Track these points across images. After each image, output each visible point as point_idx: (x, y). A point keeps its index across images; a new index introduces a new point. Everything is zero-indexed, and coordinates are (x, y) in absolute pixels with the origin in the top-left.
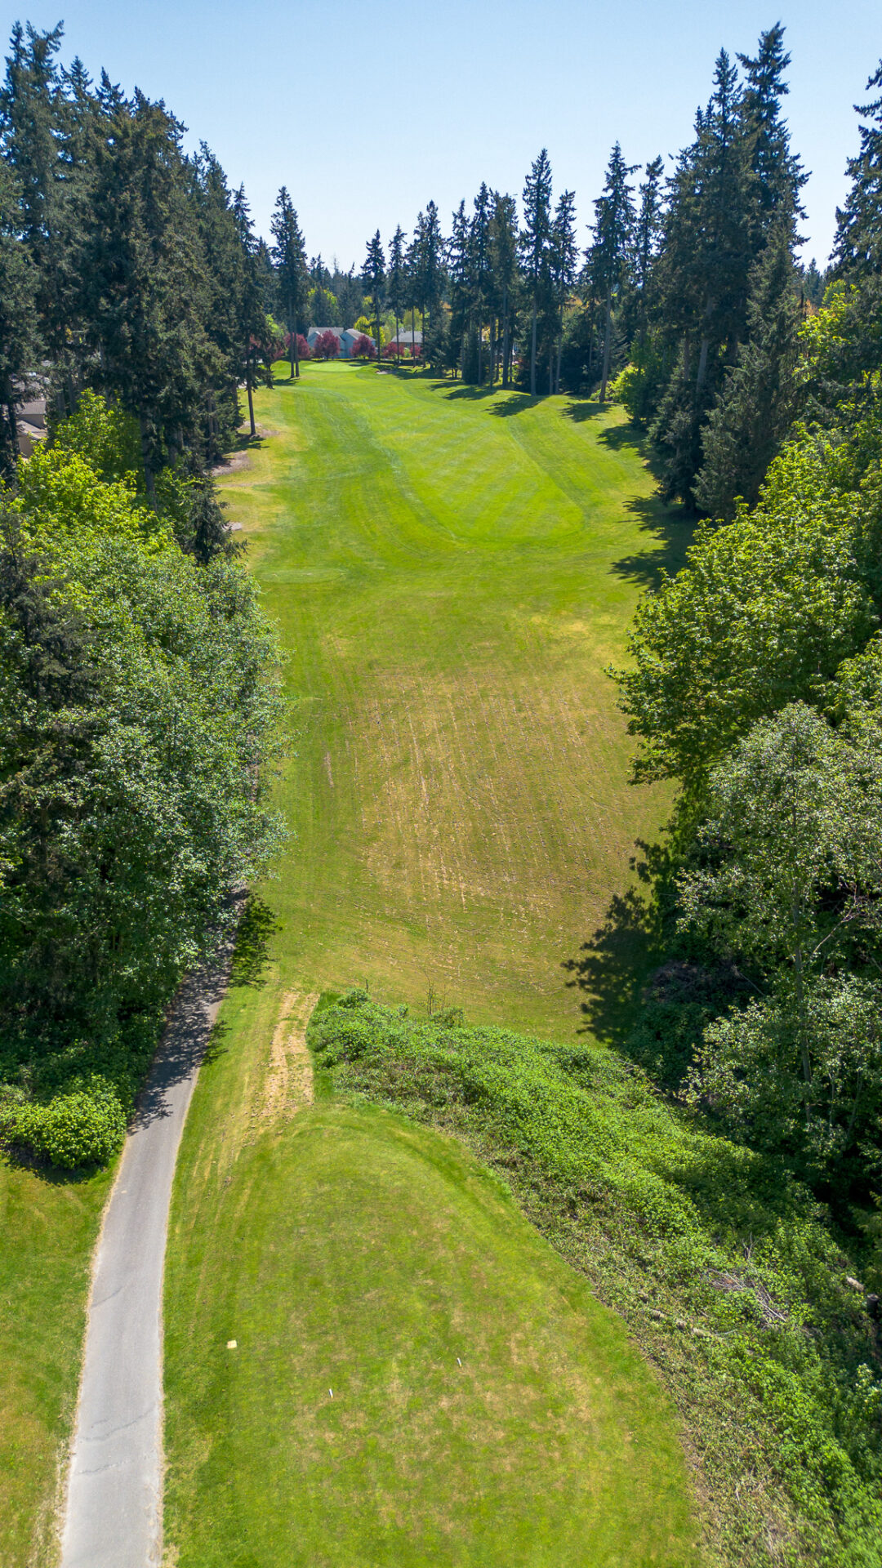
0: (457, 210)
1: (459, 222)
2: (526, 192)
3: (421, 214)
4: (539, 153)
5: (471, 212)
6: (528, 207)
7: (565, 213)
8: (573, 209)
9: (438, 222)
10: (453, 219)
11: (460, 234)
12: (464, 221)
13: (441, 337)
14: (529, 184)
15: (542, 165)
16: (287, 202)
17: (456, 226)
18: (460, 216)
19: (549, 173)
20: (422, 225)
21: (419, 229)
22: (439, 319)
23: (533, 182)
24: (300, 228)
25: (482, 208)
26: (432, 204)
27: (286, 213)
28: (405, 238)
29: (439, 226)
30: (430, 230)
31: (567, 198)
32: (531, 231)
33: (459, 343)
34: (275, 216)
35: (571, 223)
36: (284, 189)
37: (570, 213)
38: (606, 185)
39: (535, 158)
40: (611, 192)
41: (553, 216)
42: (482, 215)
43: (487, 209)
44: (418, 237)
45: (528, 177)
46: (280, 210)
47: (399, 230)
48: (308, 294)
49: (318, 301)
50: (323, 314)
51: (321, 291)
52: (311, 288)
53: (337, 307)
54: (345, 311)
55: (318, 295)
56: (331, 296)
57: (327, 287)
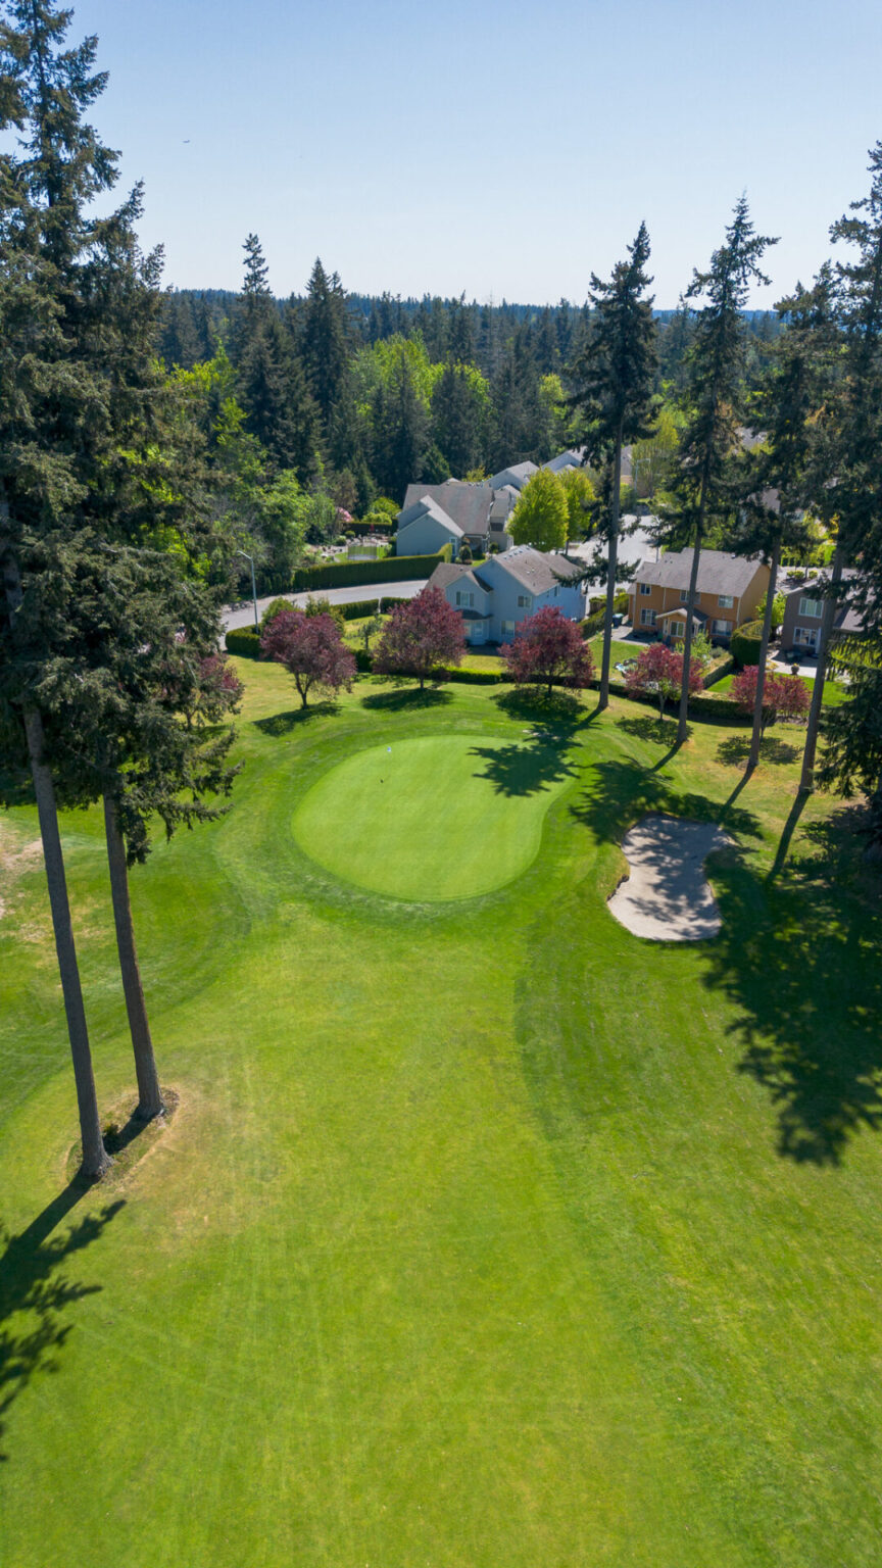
47: (740, 229)
48: (427, 375)
49: (448, 392)
50: (457, 419)
51: (457, 369)
52: (436, 362)
53: (487, 400)
54: (503, 407)
55: (449, 377)
56: (477, 377)
57: (470, 357)
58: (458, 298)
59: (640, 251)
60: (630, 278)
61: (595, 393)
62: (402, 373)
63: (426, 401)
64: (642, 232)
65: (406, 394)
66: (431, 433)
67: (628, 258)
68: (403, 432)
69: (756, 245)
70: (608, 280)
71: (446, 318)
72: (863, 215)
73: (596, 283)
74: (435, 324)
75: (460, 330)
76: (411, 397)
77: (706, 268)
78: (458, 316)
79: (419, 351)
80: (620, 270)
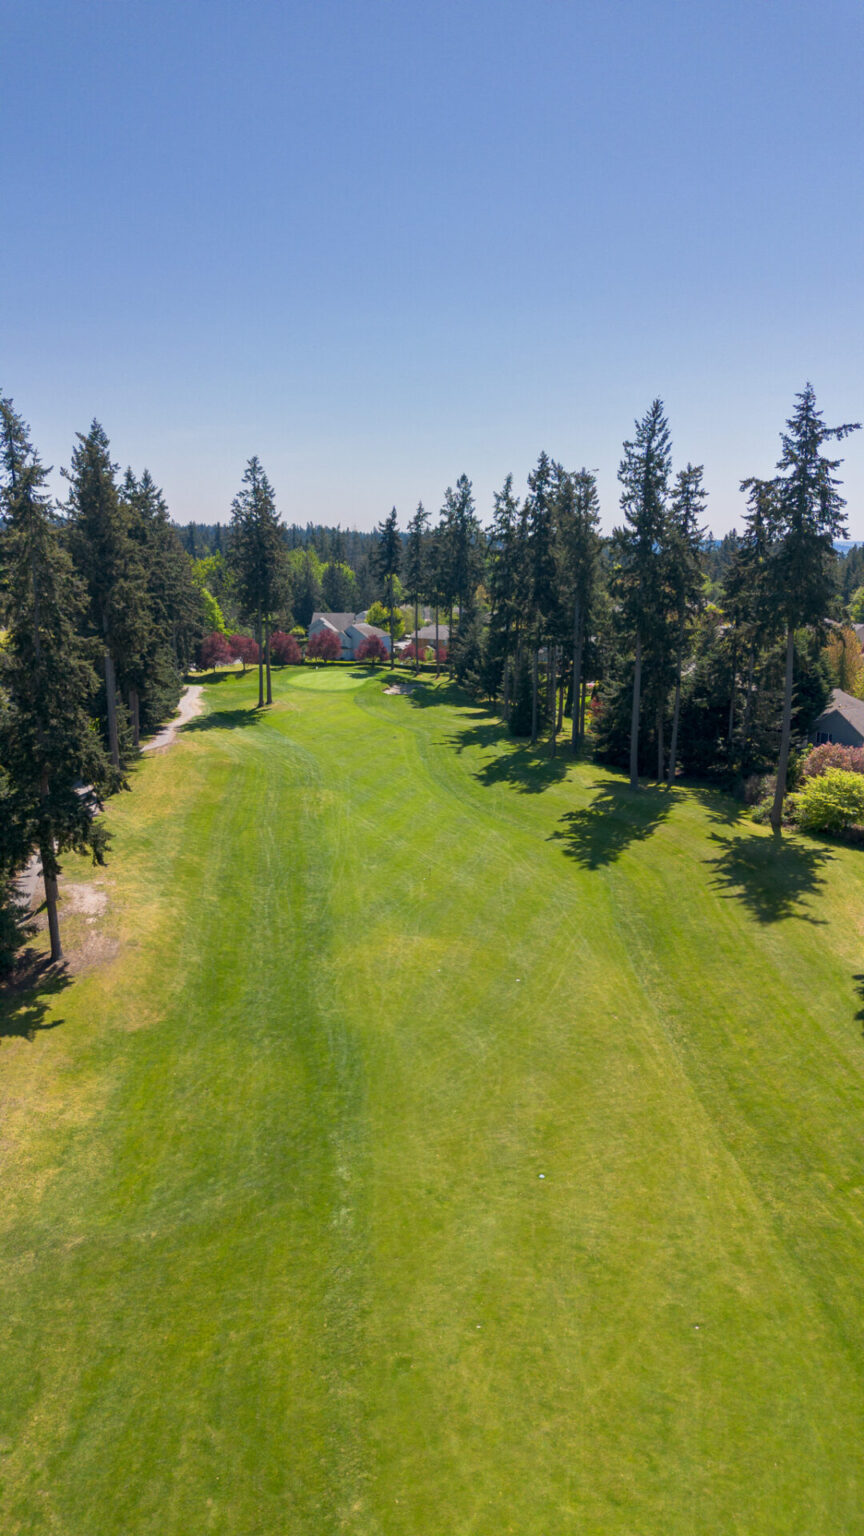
0: (500, 490)
1: (503, 505)
2: (624, 467)
3: (449, 491)
4: (649, 407)
5: (522, 493)
6: (627, 491)
7: (687, 499)
8: (702, 494)
9: (472, 500)
10: (494, 501)
11: (505, 523)
12: (511, 505)
13: (474, 652)
14: (630, 455)
15: (653, 426)
16: (259, 477)
17: (499, 511)
18: (505, 497)
19: (665, 437)
20: (452, 504)
21: (448, 509)
22: (471, 626)
23: (639, 451)
24: (277, 511)
25: (540, 489)
26: (464, 478)
27: (256, 491)
28: (429, 519)
29: (473, 505)
30: (461, 511)
31: (690, 476)
32: (632, 529)
33: (500, 665)
34: (242, 494)
35: (697, 516)
36: (255, 459)
37: (696, 500)
38: (781, 457)
39: (643, 413)
40: (792, 468)
41: (668, 503)
42: (540, 498)
43: (547, 489)
44: (445, 519)
45: (627, 444)
46: (249, 487)
47: (420, 509)
48: (320, 569)
49: (331, 577)
50: (337, 591)
51: (336, 566)
52: (324, 562)
53: (354, 583)
54: (363, 587)
55: (332, 570)
56: (348, 571)
57: (345, 559)
58: (336, 527)
59: (394, 515)
60: (391, 523)
61: (382, 559)
62: (307, 564)
63: (319, 581)
64: (394, 510)
65: (309, 576)
66: (323, 596)
67: (390, 517)
68: (308, 594)
69: (425, 515)
70: (384, 523)
71: (328, 540)
72: (446, 509)
73: (381, 524)
74: (322, 543)
75: (338, 545)
76: (311, 577)
77: (412, 521)
78: (336, 538)
79: (315, 557)
80: (388, 520)
